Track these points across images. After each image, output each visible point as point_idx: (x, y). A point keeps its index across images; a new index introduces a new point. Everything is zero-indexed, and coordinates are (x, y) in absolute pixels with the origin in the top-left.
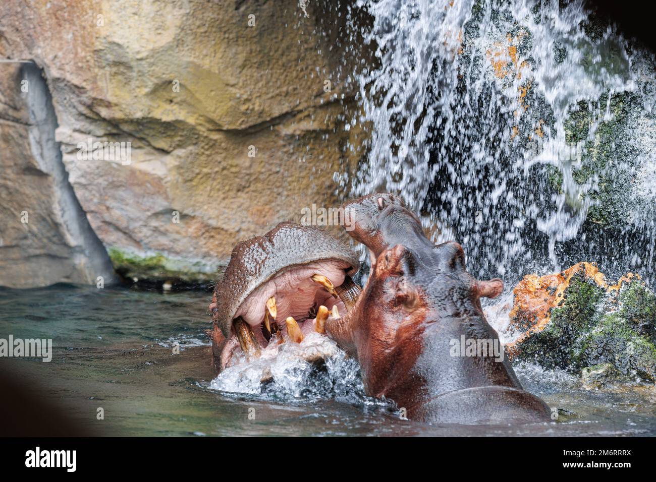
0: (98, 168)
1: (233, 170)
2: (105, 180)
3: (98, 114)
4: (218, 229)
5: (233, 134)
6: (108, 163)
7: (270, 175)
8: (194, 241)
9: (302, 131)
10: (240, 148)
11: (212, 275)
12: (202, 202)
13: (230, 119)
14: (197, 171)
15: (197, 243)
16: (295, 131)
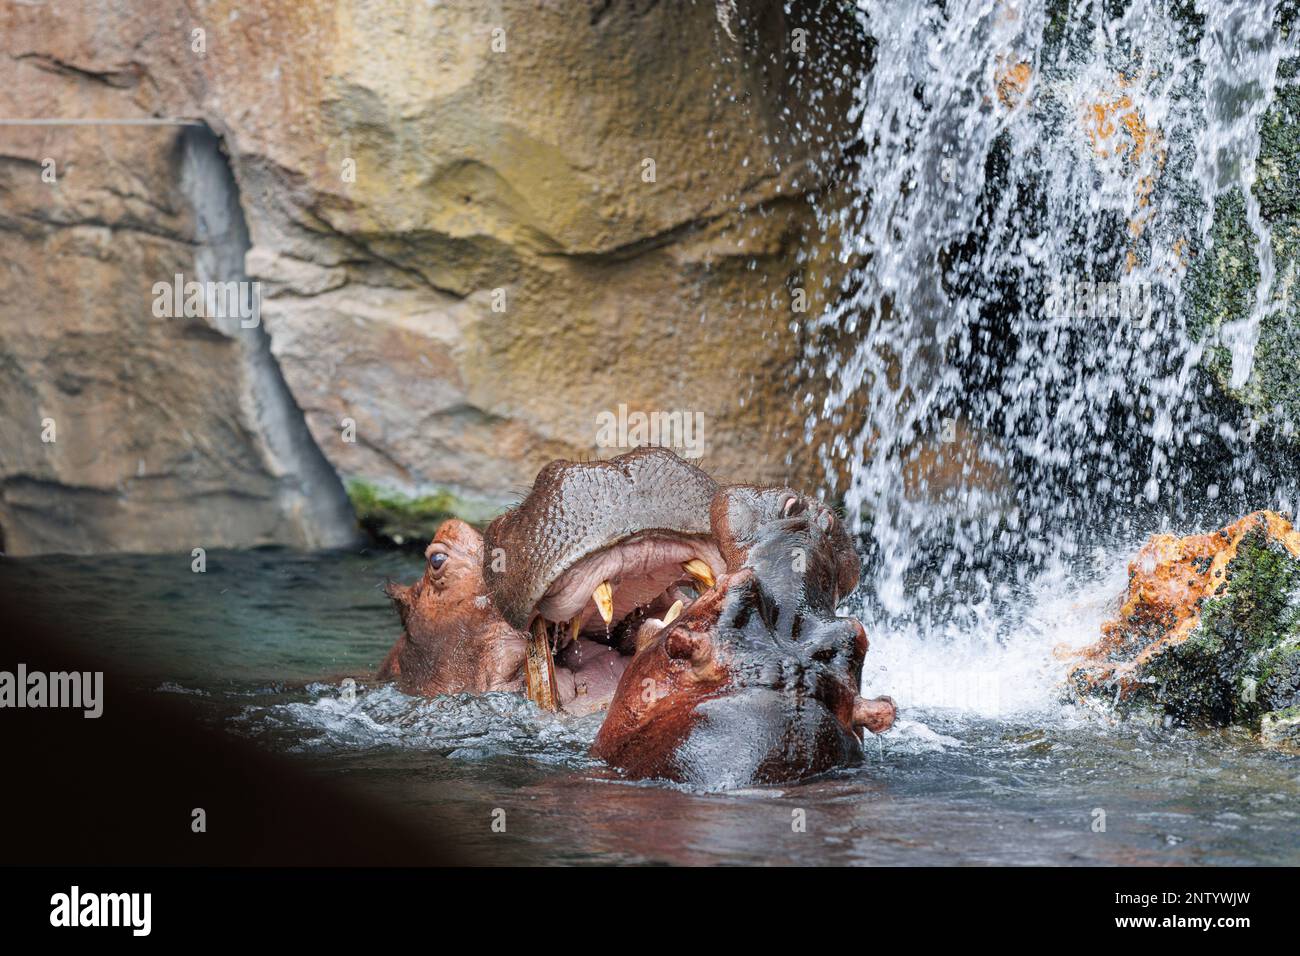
0: (327, 326)
1: (586, 330)
2: (341, 350)
3: (327, 224)
4: (556, 444)
5: (585, 262)
6: (348, 318)
7: (656, 340)
8: (511, 466)
9: (718, 256)
10: (600, 288)
12: (525, 392)
13: (581, 233)
14: (517, 332)
15: (516, 470)
16: (704, 256)
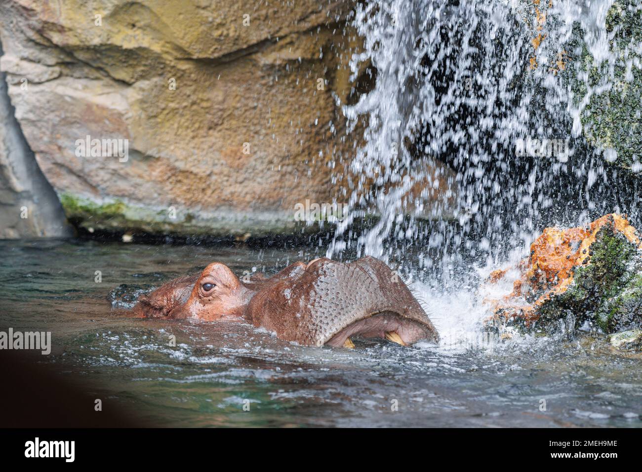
0: (48, 102)
1: (205, 104)
2: (57, 116)
3: (49, 40)
4: (186, 173)
5: (205, 64)
6: (61, 97)
7: (246, 111)
8: (159, 186)
9: (284, 60)
10: (212, 80)
11: (178, 224)
12: (168, 142)
13: (201, 46)
14: (163, 106)
15: (162, 189)
16: (275, 60)
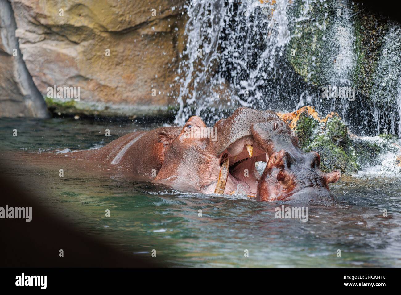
0: (39, 52)
1: (114, 53)
2: (43, 59)
3: (39, 22)
4: (105, 87)
5: (114, 34)
6: (45, 49)
8: (92, 93)
9: (152, 32)
10: (118, 41)
11: (101, 112)
12: (96, 71)
13: (113, 25)
14: (94, 54)
15: (94, 94)
16: (148, 32)
